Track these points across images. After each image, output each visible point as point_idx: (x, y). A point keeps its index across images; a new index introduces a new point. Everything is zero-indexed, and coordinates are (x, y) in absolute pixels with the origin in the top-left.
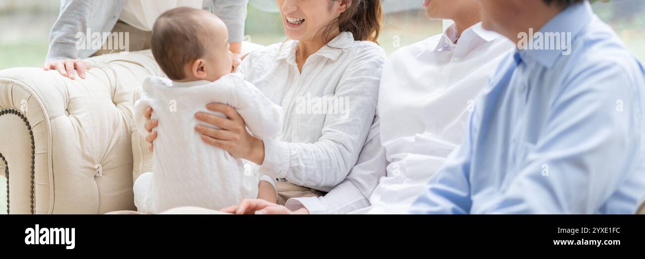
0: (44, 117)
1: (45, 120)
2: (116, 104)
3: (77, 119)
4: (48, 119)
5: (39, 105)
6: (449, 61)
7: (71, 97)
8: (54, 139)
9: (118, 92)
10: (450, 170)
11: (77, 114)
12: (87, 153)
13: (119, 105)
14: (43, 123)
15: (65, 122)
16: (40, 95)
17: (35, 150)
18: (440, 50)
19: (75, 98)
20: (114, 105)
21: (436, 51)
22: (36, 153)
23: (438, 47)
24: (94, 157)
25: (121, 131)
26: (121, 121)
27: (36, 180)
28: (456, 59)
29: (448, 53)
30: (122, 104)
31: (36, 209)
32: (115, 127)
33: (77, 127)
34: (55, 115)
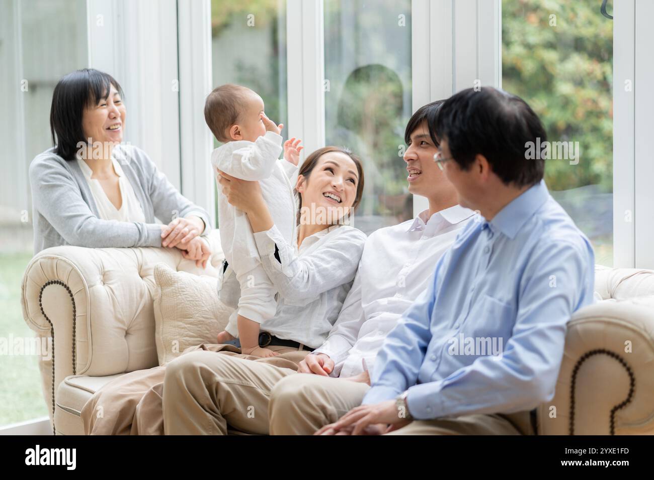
0: (84, 286)
1: (85, 288)
2: (142, 277)
3: (110, 288)
4: (87, 287)
5: (79, 276)
6: (419, 239)
7: (106, 270)
8: (91, 302)
9: (144, 267)
10: (418, 308)
11: (110, 284)
12: (119, 316)
13: (145, 278)
14: (83, 291)
15: (101, 290)
16: (80, 268)
17: (76, 313)
18: (413, 230)
19: (109, 271)
20: (141, 279)
21: (409, 231)
22: (77, 315)
23: (412, 228)
24: (124, 320)
25: (146, 298)
26: (147, 292)
27: (77, 338)
28: (425, 237)
29: (419, 232)
30: (148, 277)
31: (77, 362)
32: (142, 296)
33: (111, 295)
34: (92, 284)
